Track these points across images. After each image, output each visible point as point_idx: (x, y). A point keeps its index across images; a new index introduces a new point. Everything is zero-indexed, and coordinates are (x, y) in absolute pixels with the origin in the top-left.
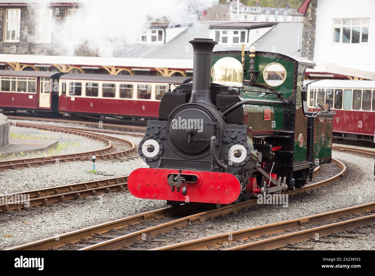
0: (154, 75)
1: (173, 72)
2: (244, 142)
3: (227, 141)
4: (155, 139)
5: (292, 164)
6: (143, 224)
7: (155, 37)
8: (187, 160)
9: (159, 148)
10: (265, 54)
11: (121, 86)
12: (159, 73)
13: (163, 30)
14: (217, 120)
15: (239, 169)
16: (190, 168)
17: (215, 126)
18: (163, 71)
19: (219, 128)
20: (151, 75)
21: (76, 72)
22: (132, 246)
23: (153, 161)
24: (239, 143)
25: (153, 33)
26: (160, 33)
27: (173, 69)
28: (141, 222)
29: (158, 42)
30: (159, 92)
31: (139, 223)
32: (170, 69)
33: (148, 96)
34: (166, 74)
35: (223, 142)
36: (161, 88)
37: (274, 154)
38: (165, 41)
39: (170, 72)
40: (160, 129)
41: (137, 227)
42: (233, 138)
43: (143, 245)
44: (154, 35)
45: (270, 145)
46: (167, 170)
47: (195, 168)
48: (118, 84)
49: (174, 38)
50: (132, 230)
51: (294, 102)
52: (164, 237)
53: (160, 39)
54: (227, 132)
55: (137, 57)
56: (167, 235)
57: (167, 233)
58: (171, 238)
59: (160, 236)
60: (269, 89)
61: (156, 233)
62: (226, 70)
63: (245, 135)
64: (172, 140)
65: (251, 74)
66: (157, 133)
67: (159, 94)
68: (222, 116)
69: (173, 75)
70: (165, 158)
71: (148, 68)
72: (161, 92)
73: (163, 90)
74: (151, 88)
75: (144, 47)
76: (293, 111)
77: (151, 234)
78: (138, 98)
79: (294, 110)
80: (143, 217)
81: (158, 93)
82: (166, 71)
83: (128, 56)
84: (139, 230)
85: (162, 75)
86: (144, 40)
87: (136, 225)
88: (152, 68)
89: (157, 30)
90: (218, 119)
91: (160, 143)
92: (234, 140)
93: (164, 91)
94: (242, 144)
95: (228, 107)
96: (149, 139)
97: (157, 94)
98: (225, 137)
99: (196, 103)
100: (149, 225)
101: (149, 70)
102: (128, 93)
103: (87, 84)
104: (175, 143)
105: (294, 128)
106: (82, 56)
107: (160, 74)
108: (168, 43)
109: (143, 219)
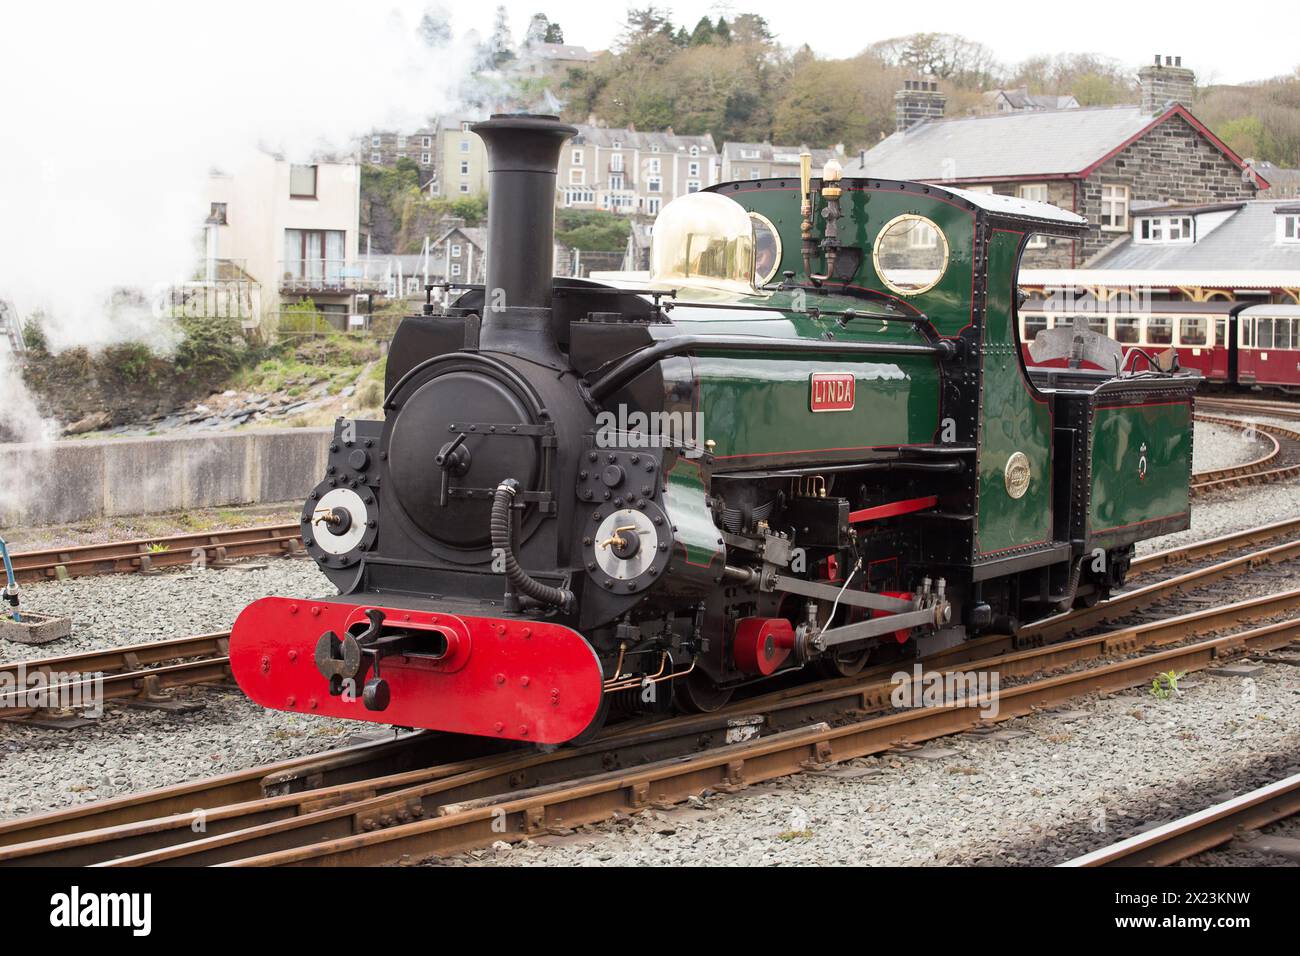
0: (1177, 300)
1: (1212, 293)
2: (652, 499)
3: (591, 498)
4: (355, 488)
5: (970, 557)
6: (1167, 570)
7: (1178, 231)
8: (446, 567)
9: (366, 521)
10: (878, 186)
11: (1118, 320)
12: (1186, 295)
13: (1190, 218)
14: (545, 416)
15: (631, 603)
16: (462, 595)
17: (537, 440)
18: (1193, 292)
19: (554, 448)
20: (1171, 299)
21: (1037, 298)
22: (1148, 609)
23: (344, 569)
24: (631, 503)
25: (1172, 223)
26: (1186, 223)
27: (1210, 288)
28: (1164, 568)
29: (1182, 240)
30: (1187, 331)
31: (1159, 568)
32: (1206, 288)
33: (1168, 339)
34: (1198, 298)
35: (577, 499)
36: (1190, 323)
37: (853, 534)
38: (1195, 237)
39: (1205, 293)
40: (372, 449)
41: (1156, 575)
42: (611, 484)
43: (1167, 609)
44: (1175, 227)
45: (837, 501)
46: (351, 608)
47: (476, 597)
48: (1111, 318)
49: (1212, 232)
50: (1148, 581)
51: (974, 347)
52: (1206, 594)
53: (1186, 234)
54: (594, 460)
55: (1145, 268)
56: (1211, 591)
57: (1210, 587)
58: (1218, 595)
59: (1198, 591)
60: (892, 303)
61: (1191, 586)
62: (690, 236)
63: (654, 475)
64: (397, 492)
65: (827, 255)
66: (359, 465)
67: (1187, 334)
68: (586, 403)
69: (1210, 299)
70: (379, 559)
71: (1166, 287)
72: (1190, 329)
73: (1193, 326)
74: (1171, 323)
75: (1157, 249)
76: (971, 377)
77: (1183, 589)
78: (1149, 341)
79: (974, 374)
80: (1166, 558)
81: (1185, 332)
82: (1199, 293)
83: (1129, 266)
84: (1159, 582)
85: (1191, 300)
86: (1157, 237)
87: (1154, 572)
88: (1173, 287)
89: (1180, 219)
90: (550, 414)
91: (368, 503)
92: (615, 493)
93: (1196, 329)
94: (642, 509)
95: (607, 366)
96: (335, 486)
97: (1183, 334)
98: (584, 479)
99: (475, 352)
100: (1178, 573)
101: (1167, 291)
102: (1130, 334)
103: (1056, 320)
104: (405, 504)
105: (975, 434)
106: (1045, 268)
107: (1187, 298)
108: (1201, 241)
109: (1166, 562)
